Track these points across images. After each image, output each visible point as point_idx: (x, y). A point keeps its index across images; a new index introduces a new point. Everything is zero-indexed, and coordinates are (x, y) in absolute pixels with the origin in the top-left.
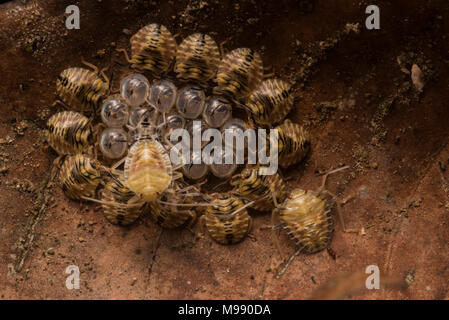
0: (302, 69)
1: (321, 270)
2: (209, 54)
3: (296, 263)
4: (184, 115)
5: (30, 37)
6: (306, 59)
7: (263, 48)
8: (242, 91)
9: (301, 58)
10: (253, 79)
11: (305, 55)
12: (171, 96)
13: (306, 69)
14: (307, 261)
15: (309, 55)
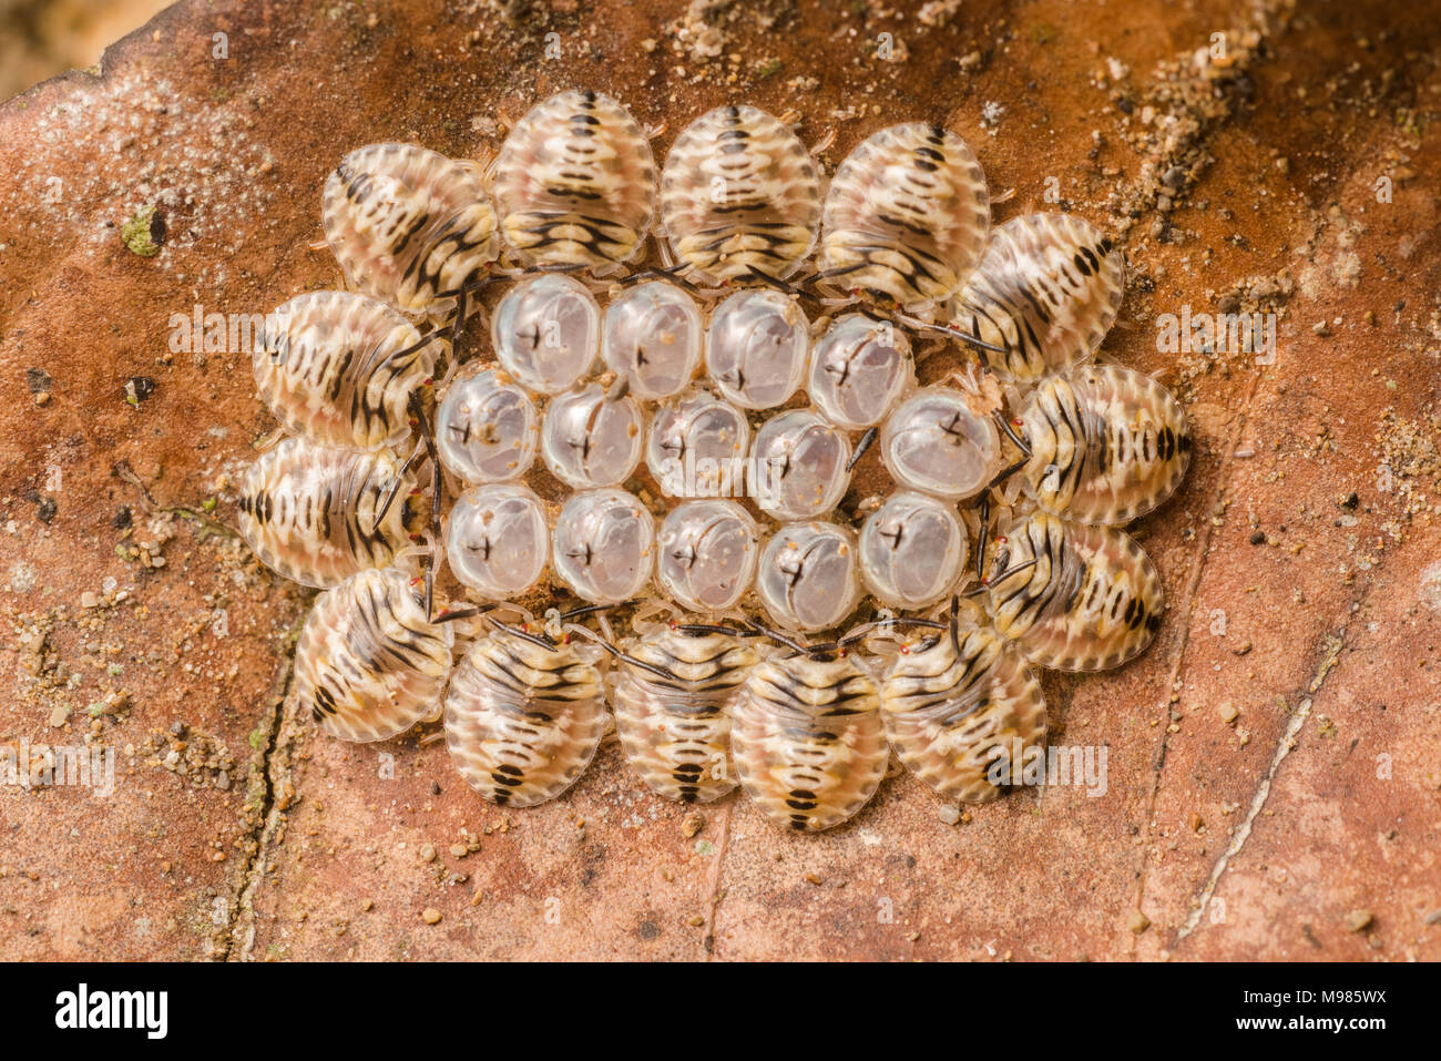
0: (1147, 166)
1: (1334, 895)
2: (773, 171)
3: (1236, 883)
4: (741, 399)
5: (138, 198)
6: (1152, 127)
7: (991, 110)
8: (923, 282)
9: (1136, 124)
10: (954, 233)
11: (1148, 114)
12: (682, 331)
13: (1160, 165)
14: (1277, 872)
15: (1162, 107)
